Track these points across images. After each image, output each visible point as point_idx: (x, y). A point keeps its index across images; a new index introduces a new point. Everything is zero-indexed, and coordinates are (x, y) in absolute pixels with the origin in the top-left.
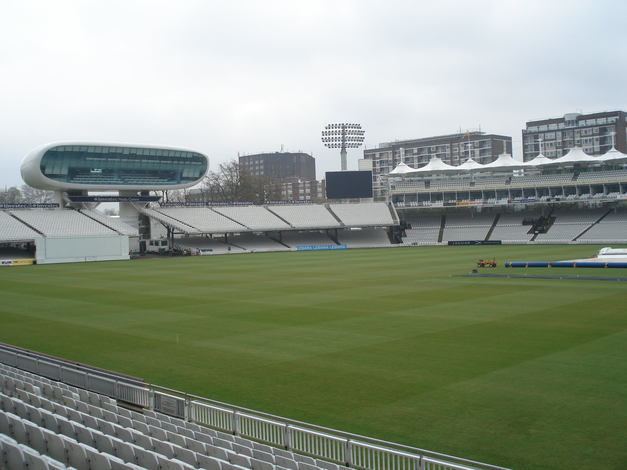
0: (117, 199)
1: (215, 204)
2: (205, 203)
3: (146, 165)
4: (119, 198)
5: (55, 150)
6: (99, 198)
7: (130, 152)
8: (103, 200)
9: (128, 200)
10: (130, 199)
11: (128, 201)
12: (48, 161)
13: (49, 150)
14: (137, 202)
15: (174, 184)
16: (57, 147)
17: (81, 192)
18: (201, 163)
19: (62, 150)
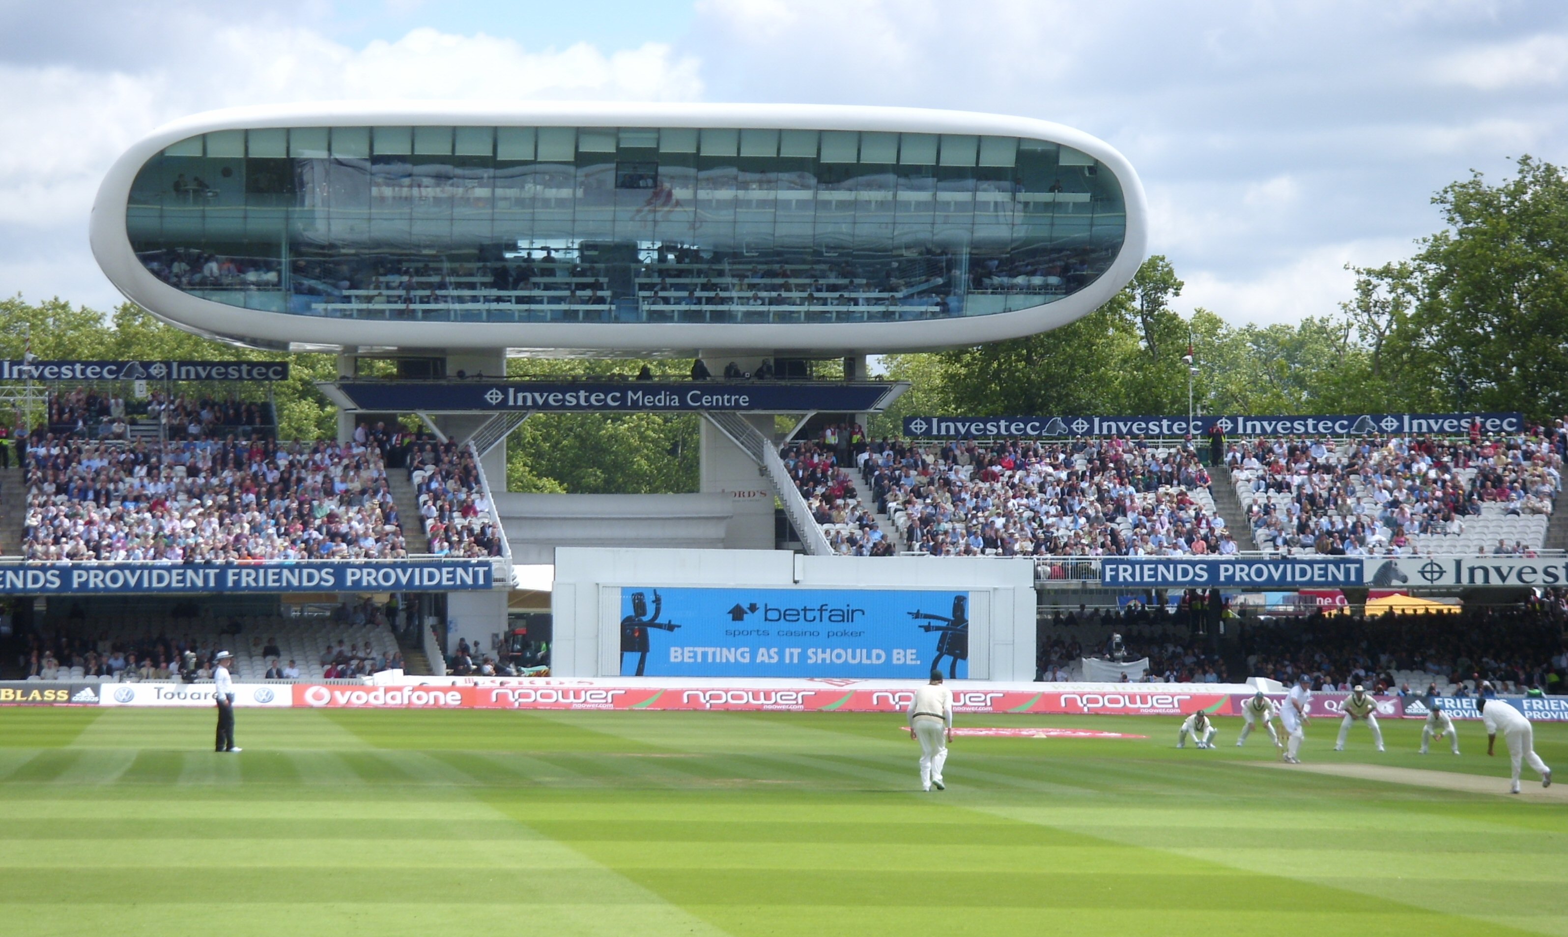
0: (614, 399)
1: (1258, 431)
2: (1192, 424)
3: (726, 215)
4: (630, 393)
5: (195, 151)
6: (511, 391)
7: (577, 147)
8: (534, 399)
9: (683, 401)
10: (694, 398)
11: (684, 405)
12: (207, 208)
13: (162, 152)
14: (738, 413)
15: (920, 316)
16: (204, 138)
17: (443, 361)
18: (1085, 197)
19: (234, 151)
